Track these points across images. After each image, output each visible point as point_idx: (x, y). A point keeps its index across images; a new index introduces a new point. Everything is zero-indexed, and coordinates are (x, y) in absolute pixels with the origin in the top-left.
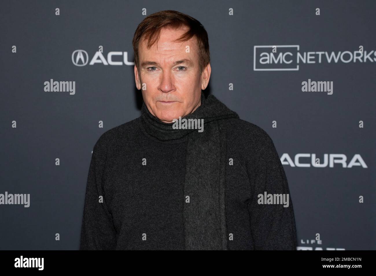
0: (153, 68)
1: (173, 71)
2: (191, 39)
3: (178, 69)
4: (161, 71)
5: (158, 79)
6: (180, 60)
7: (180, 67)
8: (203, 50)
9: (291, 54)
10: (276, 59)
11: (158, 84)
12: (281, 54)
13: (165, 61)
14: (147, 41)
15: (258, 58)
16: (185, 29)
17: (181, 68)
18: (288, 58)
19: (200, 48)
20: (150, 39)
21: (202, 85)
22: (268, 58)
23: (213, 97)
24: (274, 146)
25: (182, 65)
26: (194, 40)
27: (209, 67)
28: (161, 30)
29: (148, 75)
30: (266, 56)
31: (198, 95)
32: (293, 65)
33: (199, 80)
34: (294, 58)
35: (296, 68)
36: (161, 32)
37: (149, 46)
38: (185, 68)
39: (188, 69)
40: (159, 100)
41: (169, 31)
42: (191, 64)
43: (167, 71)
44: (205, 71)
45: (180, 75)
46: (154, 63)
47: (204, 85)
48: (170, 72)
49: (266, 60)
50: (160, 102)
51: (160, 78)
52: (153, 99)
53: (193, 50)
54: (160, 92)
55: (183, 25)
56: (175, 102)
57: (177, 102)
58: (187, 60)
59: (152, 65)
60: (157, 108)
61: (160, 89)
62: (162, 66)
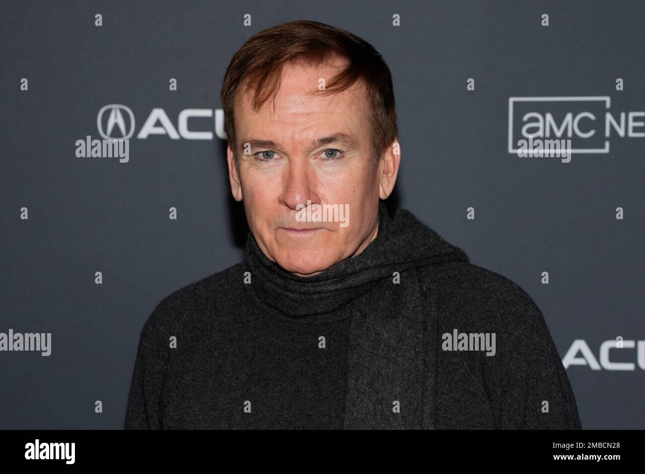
0: (268, 155)
1: (312, 161)
2: (353, 87)
3: (323, 155)
4: (284, 162)
5: (279, 179)
6: (327, 134)
7: (328, 150)
8: (380, 111)
9: (592, 117)
10: (559, 127)
11: (279, 191)
12: (569, 117)
13: (293, 139)
14: (253, 92)
15: (518, 125)
16: (338, 64)
17: (331, 153)
18: (584, 125)
19: (373, 106)
20: (258, 90)
21: (381, 188)
22: (540, 125)
23: (407, 214)
24: (544, 325)
25: (332, 146)
26: (358, 90)
27: (396, 148)
28: (284, 68)
29: (258, 169)
30: (536, 120)
31: (372, 212)
32: (597, 142)
33: (372, 178)
34: (599, 124)
35: (603, 147)
36: (283, 73)
37: (258, 104)
38: (339, 152)
39: (348, 155)
40: (283, 226)
41: (301, 69)
42: (353, 144)
43: (298, 160)
44: (388, 157)
45: (328, 169)
46: (271, 144)
47: (385, 189)
48: (306, 164)
49: (536, 130)
50: (284, 231)
51: (284, 177)
52: (269, 225)
53: (357, 112)
54: (284, 208)
55: (334, 54)
56: (319, 230)
57: (323, 230)
58: (343, 135)
59: (264, 147)
60: (278, 245)
61: (283, 201)
62: (288, 149)
